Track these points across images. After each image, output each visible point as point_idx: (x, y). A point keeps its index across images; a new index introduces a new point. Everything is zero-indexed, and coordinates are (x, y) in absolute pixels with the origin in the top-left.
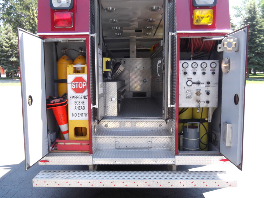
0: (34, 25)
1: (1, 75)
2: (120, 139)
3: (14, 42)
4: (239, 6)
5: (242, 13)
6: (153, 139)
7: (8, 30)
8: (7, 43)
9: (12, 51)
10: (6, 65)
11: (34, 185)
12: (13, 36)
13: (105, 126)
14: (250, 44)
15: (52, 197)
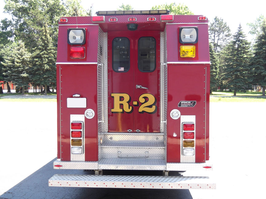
0: (46, 42)
1: (11, 90)
2: (122, 149)
3: (26, 58)
4: (254, 23)
5: (257, 30)
6: (149, 149)
7: (20, 46)
8: (19, 58)
9: (24, 67)
10: (17, 81)
11: (50, 185)
12: (25, 52)
13: (110, 138)
14: (265, 62)
15: (63, 198)
